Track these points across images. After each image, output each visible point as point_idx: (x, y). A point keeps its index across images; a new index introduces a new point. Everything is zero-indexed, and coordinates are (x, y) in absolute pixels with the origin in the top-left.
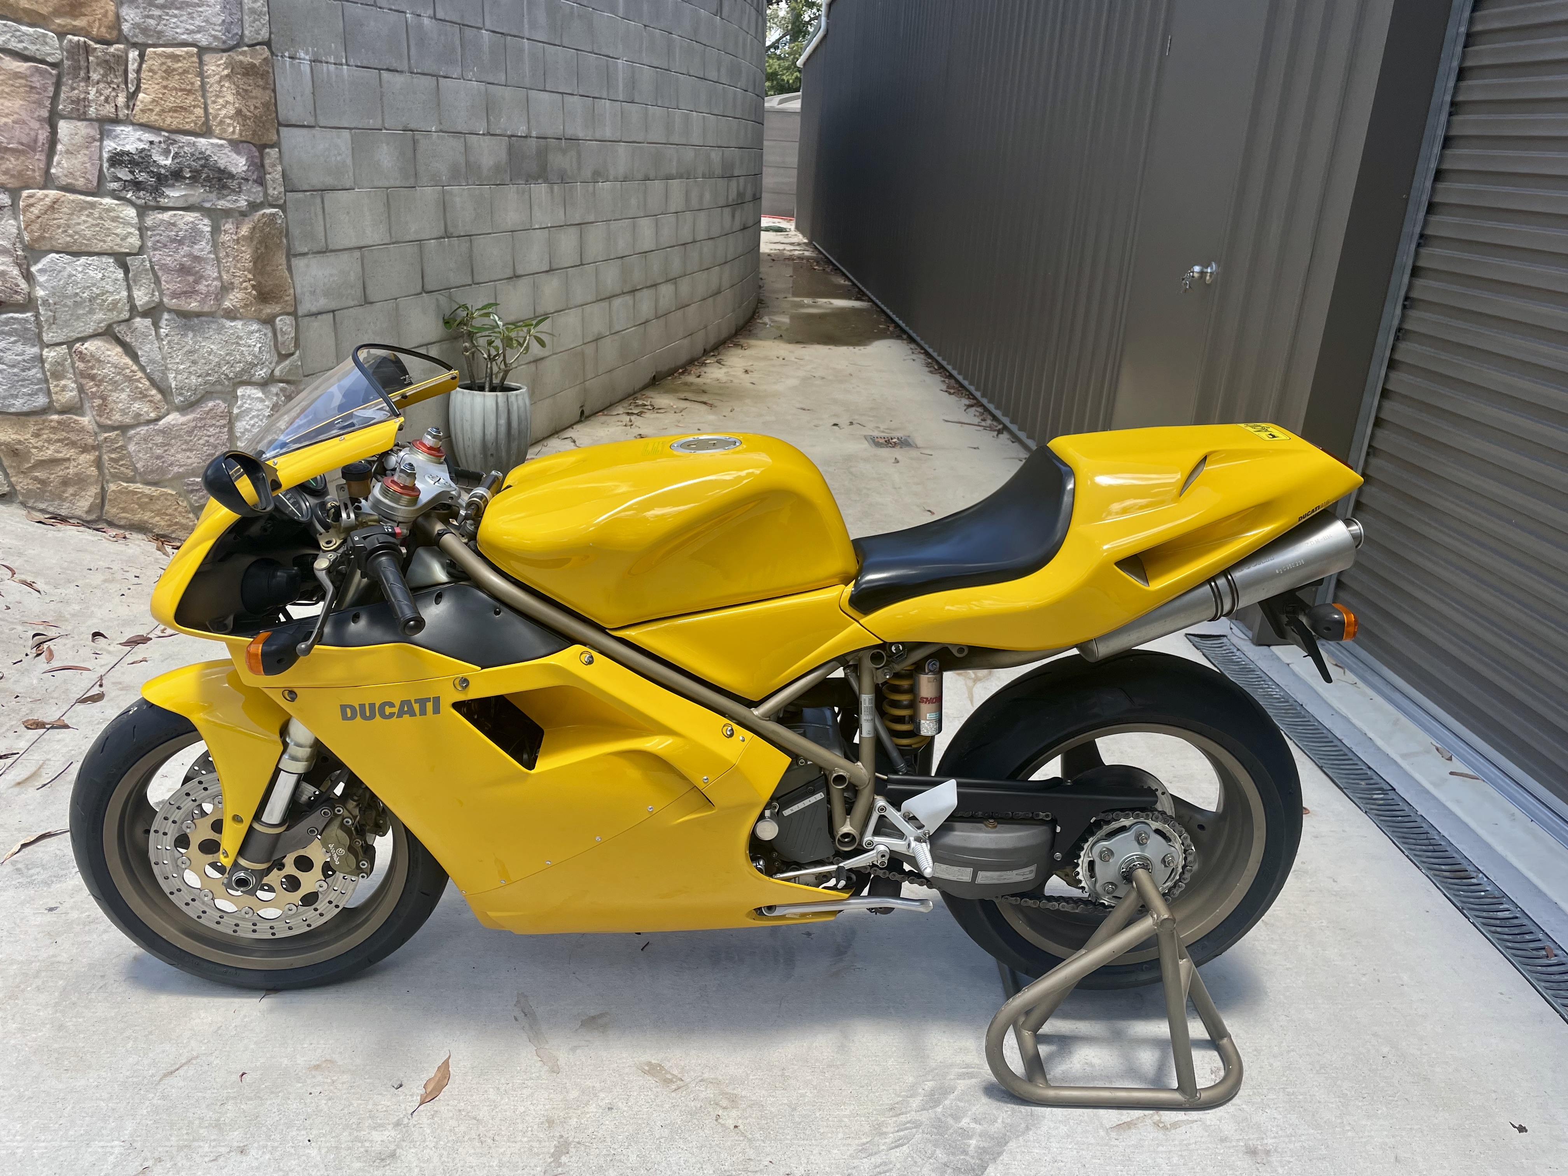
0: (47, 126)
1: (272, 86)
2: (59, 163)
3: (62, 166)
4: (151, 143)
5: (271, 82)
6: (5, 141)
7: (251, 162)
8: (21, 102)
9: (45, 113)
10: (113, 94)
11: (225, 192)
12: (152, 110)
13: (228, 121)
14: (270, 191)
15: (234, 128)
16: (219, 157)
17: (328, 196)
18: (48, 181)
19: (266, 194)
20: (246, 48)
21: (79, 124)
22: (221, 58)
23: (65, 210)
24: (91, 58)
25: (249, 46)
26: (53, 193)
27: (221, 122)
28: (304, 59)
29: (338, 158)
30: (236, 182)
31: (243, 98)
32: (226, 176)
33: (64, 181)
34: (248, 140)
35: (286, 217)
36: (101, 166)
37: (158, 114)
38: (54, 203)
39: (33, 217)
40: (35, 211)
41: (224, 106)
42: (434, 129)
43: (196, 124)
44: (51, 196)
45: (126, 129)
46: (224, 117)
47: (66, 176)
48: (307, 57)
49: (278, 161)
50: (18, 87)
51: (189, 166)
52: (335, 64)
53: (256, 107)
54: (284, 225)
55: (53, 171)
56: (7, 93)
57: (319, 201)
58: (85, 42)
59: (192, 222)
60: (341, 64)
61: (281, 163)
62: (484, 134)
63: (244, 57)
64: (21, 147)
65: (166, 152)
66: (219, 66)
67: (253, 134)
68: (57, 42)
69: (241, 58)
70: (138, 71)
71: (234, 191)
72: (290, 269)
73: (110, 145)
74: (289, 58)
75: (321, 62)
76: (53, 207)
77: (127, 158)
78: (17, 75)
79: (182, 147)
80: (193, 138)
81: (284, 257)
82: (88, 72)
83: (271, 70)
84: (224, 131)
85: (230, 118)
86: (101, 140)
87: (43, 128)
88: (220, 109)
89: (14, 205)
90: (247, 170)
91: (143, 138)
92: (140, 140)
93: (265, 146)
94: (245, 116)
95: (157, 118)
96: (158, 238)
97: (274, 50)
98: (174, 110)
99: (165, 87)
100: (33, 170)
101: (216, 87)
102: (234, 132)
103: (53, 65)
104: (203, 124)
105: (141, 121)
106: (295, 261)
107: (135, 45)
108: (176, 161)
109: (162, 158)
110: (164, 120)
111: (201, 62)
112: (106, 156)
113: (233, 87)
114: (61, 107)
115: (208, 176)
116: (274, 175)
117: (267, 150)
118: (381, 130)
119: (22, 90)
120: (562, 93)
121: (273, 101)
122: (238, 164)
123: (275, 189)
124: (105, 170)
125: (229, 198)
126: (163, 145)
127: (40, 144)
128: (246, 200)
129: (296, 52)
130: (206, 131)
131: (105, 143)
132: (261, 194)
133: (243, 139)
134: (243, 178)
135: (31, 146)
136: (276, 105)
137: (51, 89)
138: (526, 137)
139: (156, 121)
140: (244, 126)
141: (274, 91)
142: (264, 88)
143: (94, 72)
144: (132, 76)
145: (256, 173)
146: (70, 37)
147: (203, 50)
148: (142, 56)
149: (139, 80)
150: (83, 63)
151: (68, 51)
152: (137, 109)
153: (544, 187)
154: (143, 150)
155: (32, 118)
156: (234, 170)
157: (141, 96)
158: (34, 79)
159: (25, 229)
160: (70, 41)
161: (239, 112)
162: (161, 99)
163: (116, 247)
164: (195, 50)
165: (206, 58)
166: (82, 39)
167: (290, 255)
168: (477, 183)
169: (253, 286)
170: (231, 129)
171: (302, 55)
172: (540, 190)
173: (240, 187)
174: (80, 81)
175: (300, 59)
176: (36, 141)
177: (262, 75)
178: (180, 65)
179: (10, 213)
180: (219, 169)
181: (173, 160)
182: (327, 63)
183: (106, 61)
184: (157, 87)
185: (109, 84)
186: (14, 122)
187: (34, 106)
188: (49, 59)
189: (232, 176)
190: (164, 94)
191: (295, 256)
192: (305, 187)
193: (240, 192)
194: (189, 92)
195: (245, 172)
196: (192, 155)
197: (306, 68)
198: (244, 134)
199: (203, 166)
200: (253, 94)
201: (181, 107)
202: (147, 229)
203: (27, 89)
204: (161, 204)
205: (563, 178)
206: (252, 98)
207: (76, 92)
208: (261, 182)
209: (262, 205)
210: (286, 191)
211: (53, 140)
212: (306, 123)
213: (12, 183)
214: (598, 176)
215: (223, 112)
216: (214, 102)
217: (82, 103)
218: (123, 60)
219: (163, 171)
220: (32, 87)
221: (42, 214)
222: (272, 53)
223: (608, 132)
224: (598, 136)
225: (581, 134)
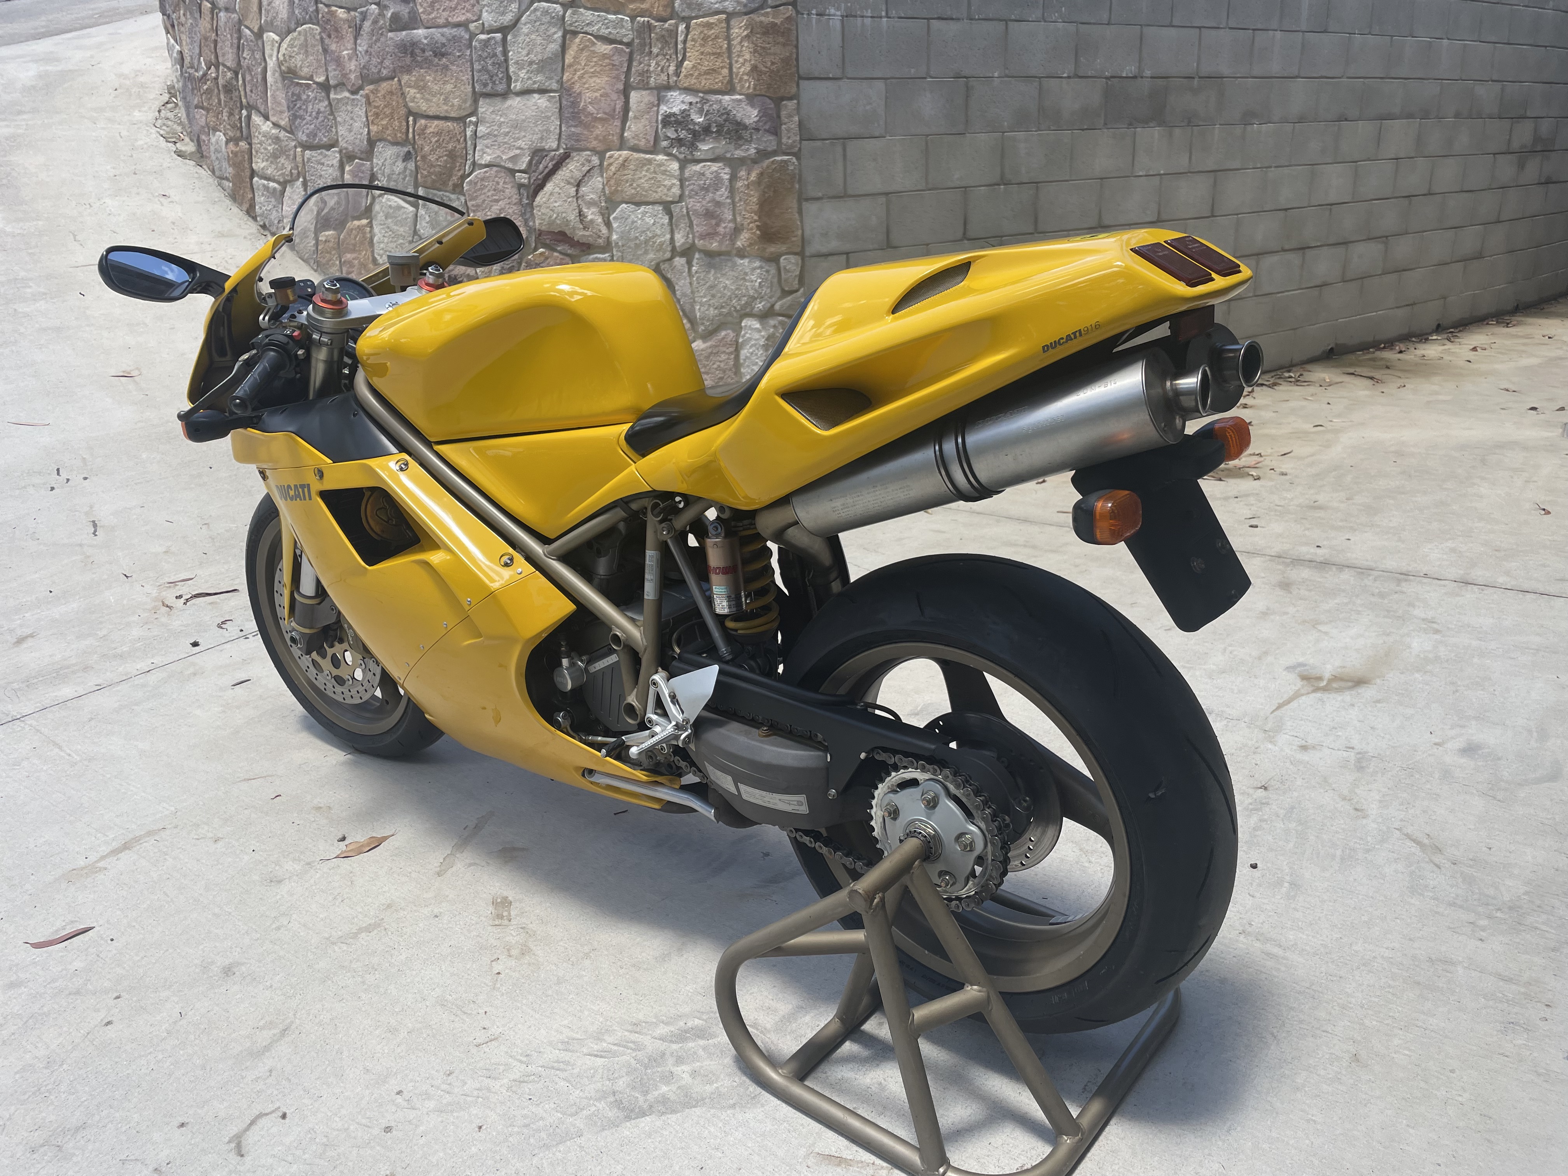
0: (622, 97)
1: (795, 43)
2: (629, 128)
3: (635, 129)
4: (691, 103)
5: (794, 39)
6: (596, 112)
7: (763, 113)
8: (607, 79)
9: (621, 86)
10: (667, 64)
11: (740, 142)
12: (692, 75)
13: (746, 77)
14: (784, 140)
15: (750, 83)
16: (737, 111)
17: (852, 144)
18: (622, 145)
19: (779, 143)
20: (769, 10)
21: (644, 92)
22: (743, 22)
23: (632, 167)
24: (653, 35)
25: (772, 7)
26: (625, 153)
27: (741, 79)
28: (834, 15)
29: (868, 107)
30: (748, 132)
31: (760, 55)
32: (742, 127)
33: (632, 142)
34: (764, 93)
35: (800, 164)
36: (657, 127)
37: (697, 78)
38: (625, 161)
39: (611, 174)
40: (613, 168)
41: (743, 64)
42: (996, 75)
43: (722, 83)
44: (623, 156)
45: (675, 94)
46: (742, 75)
47: (633, 138)
48: (839, 13)
49: (795, 112)
50: (605, 66)
51: (716, 122)
52: (872, 17)
53: (773, 63)
54: (797, 171)
55: (626, 134)
56: (598, 72)
57: (839, 149)
58: (648, 21)
59: (716, 171)
60: (881, 17)
61: (798, 113)
62: (1069, 77)
63: (766, 17)
64: (605, 116)
65: (700, 111)
66: (741, 28)
67: (768, 88)
68: (630, 24)
69: (763, 18)
70: (685, 42)
71: (746, 140)
72: (800, 212)
73: (664, 109)
74: (817, 15)
75: (856, 16)
76: (624, 165)
77: (673, 119)
78: (604, 56)
79: (711, 105)
80: (720, 96)
81: (795, 201)
82: (651, 47)
83: (794, 28)
84: (743, 87)
85: (747, 74)
86: (658, 105)
87: (619, 99)
88: (740, 68)
89: (601, 165)
90: (758, 121)
91: (685, 100)
92: (683, 102)
93: (783, 99)
94: (761, 72)
95: (695, 81)
96: (692, 187)
97: (799, 8)
98: (707, 73)
99: (702, 53)
100: (613, 135)
101: (738, 48)
102: (749, 87)
103: (628, 45)
104: (728, 82)
105: (685, 85)
106: (805, 205)
107: (683, 19)
108: (708, 117)
109: (698, 116)
110: (700, 83)
111: (728, 28)
112: (660, 118)
113: (751, 46)
114: (632, 80)
115: (729, 129)
116: (791, 125)
117: (784, 102)
118: (925, 78)
119: (607, 68)
120: (1200, 28)
121: (795, 56)
122: (750, 115)
123: (789, 138)
124: (660, 131)
125: (743, 147)
126: (698, 105)
127: (617, 113)
128: (755, 148)
129: (826, 9)
130: (730, 90)
131: (661, 107)
132: (774, 143)
133: (758, 93)
134: (754, 129)
135: (611, 115)
136: (797, 60)
137: (626, 65)
138: (1135, 77)
139: (695, 83)
140: (759, 80)
141: (797, 47)
142: (784, 45)
143: (655, 47)
144: (680, 46)
145: (769, 124)
146: (639, 18)
147: (730, 15)
148: (688, 28)
149: (685, 49)
150: (648, 41)
151: (637, 31)
152: (682, 75)
153: (1156, 132)
154: (685, 110)
155: (613, 91)
156: (747, 122)
157: (686, 63)
158: (615, 58)
159: (607, 183)
160: (638, 22)
161: (754, 68)
162: (699, 64)
163: (664, 197)
164: (724, 16)
165: (732, 22)
166: (646, 19)
167: (802, 199)
168: (1052, 128)
169: (758, 226)
170: (747, 85)
171: (832, 11)
172: (1151, 135)
173: (751, 137)
174: (645, 56)
175: (829, 15)
176: (614, 110)
177: (783, 33)
178: (713, 31)
179: (598, 171)
180: (736, 121)
181: (705, 116)
182: (862, 17)
183: (663, 36)
184: (697, 54)
185: (665, 56)
186: (601, 96)
187: (614, 80)
188: (625, 40)
189: (746, 127)
190: (701, 59)
191: (807, 200)
192: (824, 137)
193: (751, 141)
194: (718, 55)
195: (756, 122)
196: (718, 111)
197: (836, 22)
198: (758, 88)
199: (725, 121)
200: (772, 51)
201: (713, 70)
202: (686, 180)
203: (611, 67)
204: (696, 157)
205: (1190, 120)
206: (770, 54)
207: (642, 65)
208: (775, 131)
209: (775, 153)
210: (801, 140)
211: (626, 109)
212: (831, 76)
213: (600, 147)
214: (1248, 118)
215: (742, 70)
216: (737, 62)
217: (645, 75)
218: (674, 33)
219: (697, 128)
220: (614, 65)
221: (617, 171)
222: (798, 12)
223: (1275, 68)
224: (1255, 73)
225: (1225, 71)
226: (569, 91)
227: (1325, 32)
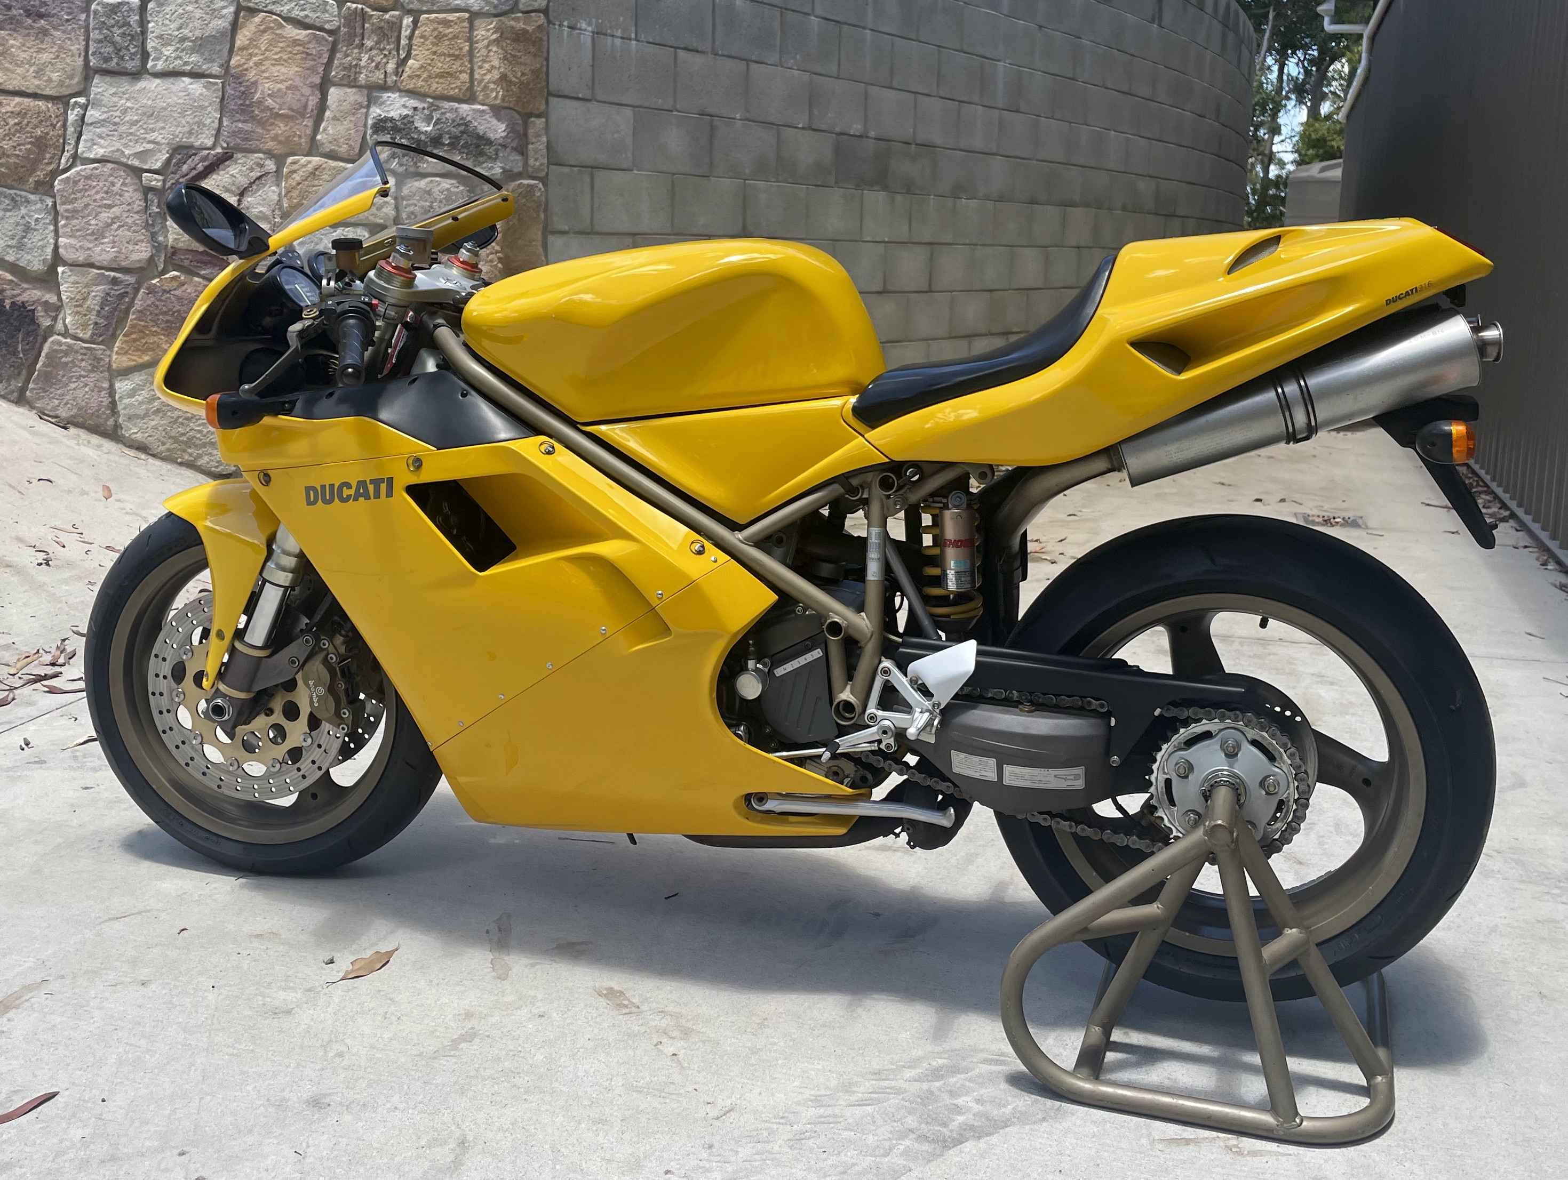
0: (318, 93)
1: (545, 55)
2: (325, 130)
3: (329, 132)
4: (415, 109)
5: (545, 50)
6: (277, 106)
7: (511, 128)
8: (297, 69)
9: (317, 80)
10: (384, 60)
11: (481, 159)
12: (419, 76)
13: (492, 86)
14: (531, 162)
15: (498, 93)
16: (479, 123)
17: (600, 175)
18: (313, 148)
19: (526, 164)
20: (520, 15)
21: (349, 90)
22: (491, 23)
23: (325, 177)
24: (367, 25)
25: (524, 12)
26: (316, 160)
27: (486, 87)
28: (585, 30)
29: (616, 136)
30: (493, 148)
31: (510, 63)
32: (484, 142)
33: (328, 148)
34: (511, 105)
35: (546, 191)
36: (365, 133)
37: (425, 80)
38: (316, 169)
39: (294, 184)
40: (297, 177)
41: (489, 71)
42: (738, 116)
43: (460, 90)
44: (314, 163)
45: (393, 96)
46: (488, 82)
47: (330, 142)
48: (590, 29)
49: (543, 132)
50: (296, 54)
51: (449, 133)
52: (622, 38)
53: (523, 74)
54: (543, 199)
55: (319, 137)
56: (285, 61)
57: (587, 178)
58: (362, 9)
59: (448, 190)
60: (630, 39)
61: (547, 133)
62: (803, 128)
63: (518, 23)
64: (291, 113)
65: (428, 119)
66: (488, 30)
67: (517, 101)
68: (336, 9)
69: (513, 23)
70: (411, 38)
71: (490, 158)
72: (545, 246)
73: (376, 112)
74: (568, 27)
75: (605, 34)
76: (313, 174)
77: (389, 124)
78: (296, 42)
79: (444, 113)
80: (456, 105)
81: (540, 233)
82: (363, 39)
83: (545, 38)
84: (487, 96)
85: (494, 83)
86: (368, 107)
87: (313, 94)
88: (485, 74)
89: (278, 172)
90: (506, 137)
91: (407, 104)
92: (404, 106)
93: (530, 115)
94: (511, 81)
95: (423, 83)
97: (551, 18)
98: (441, 75)
99: (434, 53)
100: (300, 137)
101: (484, 52)
102: (496, 97)
103: (330, 32)
104: (467, 89)
105: (408, 87)
106: (551, 238)
107: (410, 12)
108: (439, 127)
109: (424, 124)
110: (430, 86)
111: (472, 28)
112: (370, 122)
113: (500, 51)
114: (333, 73)
115: (467, 143)
116: (538, 145)
117: (533, 119)
118: (672, 111)
119: (299, 56)
120: (915, 93)
121: (545, 69)
122: (497, 129)
123: (536, 160)
124: (368, 137)
125: (485, 165)
126: (426, 111)
127: (309, 110)
128: (501, 168)
129: (577, 22)
130: (470, 98)
131: (371, 110)
132: (520, 164)
133: (506, 105)
134: (500, 145)
135: (301, 113)
136: (547, 74)
137: (326, 55)
138: (861, 136)
139: (422, 86)
140: (507, 91)
141: (547, 59)
142: (535, 55)
143: (368, 39)
144: (404, 42)
145: (516, 141)
146: (349, 4)
147: (474, 16)
148: (415, 23)
149: (410, 46)
150: (359, 31)
151: (345, 18)
152: (405, 75)
153: (881, 196)
154: (407, 116)
155: (305, 84)
156: (492, 136)
157: (411, 62)
158: (311, 46)
159: (285, 196)
160: (349, 8)
161: (504, 77)
162: (430, 64)
164: (467, 15)
165: (477, 23)
166: (360, 6)
167: (547, 231)
168: (790, 180)
169: (499, 258)
170: (494, 94)
171: (584, 26)
172: (876, 199)
173: (497, 154)
174: (354, 48)
175: (580, 29)
176: (305, 106)
177: (535, 42)
178: (451, 30)
179: (274, 179)
180: (478, 135)
181: (434, 126)
182: (613, 36)
183: (381, 28)
184: (427, 53)
185: (381, 50)
186: (287, 88)
187: (308, 72)
188: (327, 26)
189: (489, 142)
190: (432, 60)
191: (553, 233)
192: (571, 163)
193: (495, 159)
194: (457, 57)
195: (503, 138)
196: (453, 121)
197: (587, 39)
198: (507, 99)
199: (462, 132)
200: (522, 60)
201: (448, 73)
202: (403, 198)
203: (304, 56)
204: (418, 172)
205: (909, 188)
206: (521, 64)
207: (349, 58)
208: (522, 150)
209: (520, 175)
210: (549, 163)
211: (322, 106)
212: (580, 95)
213: (278, 149)
214: (958, 191)
215: (488, 77)
216: (481, 67)
217: (353, 70)
218: (396, 26)
219: (423, 137)
220: (308, 54)
221: (303, 180)
222: (549, 22)
223: (978, 143)
224: (962, 145)
225: (938, 141)
226: (238, 78)
227: (1017, 111)
